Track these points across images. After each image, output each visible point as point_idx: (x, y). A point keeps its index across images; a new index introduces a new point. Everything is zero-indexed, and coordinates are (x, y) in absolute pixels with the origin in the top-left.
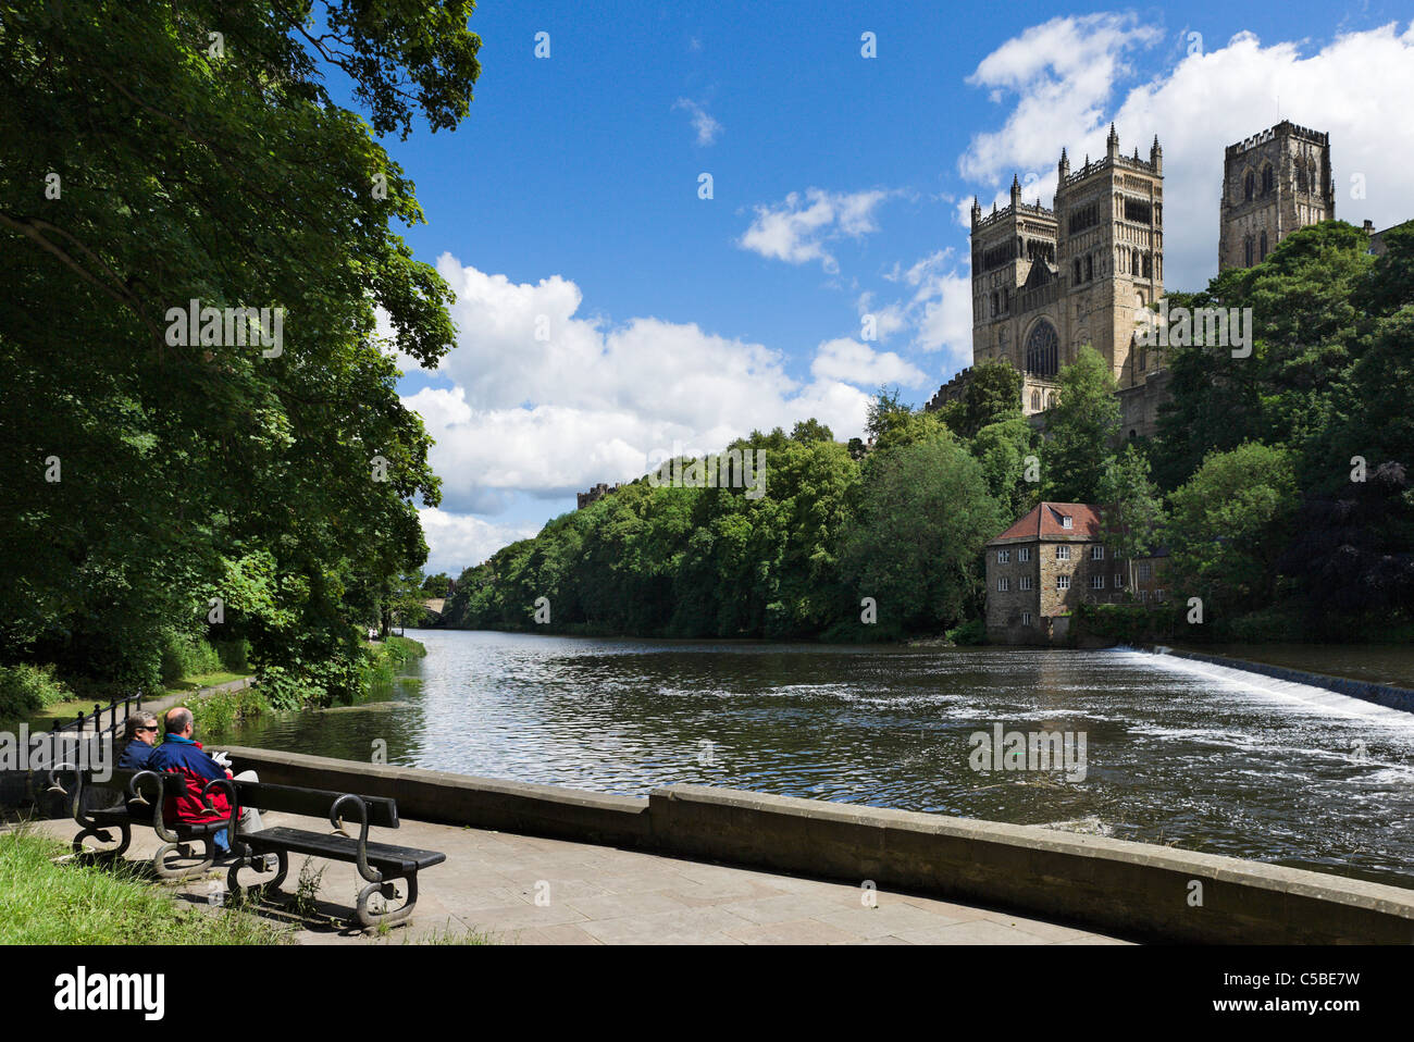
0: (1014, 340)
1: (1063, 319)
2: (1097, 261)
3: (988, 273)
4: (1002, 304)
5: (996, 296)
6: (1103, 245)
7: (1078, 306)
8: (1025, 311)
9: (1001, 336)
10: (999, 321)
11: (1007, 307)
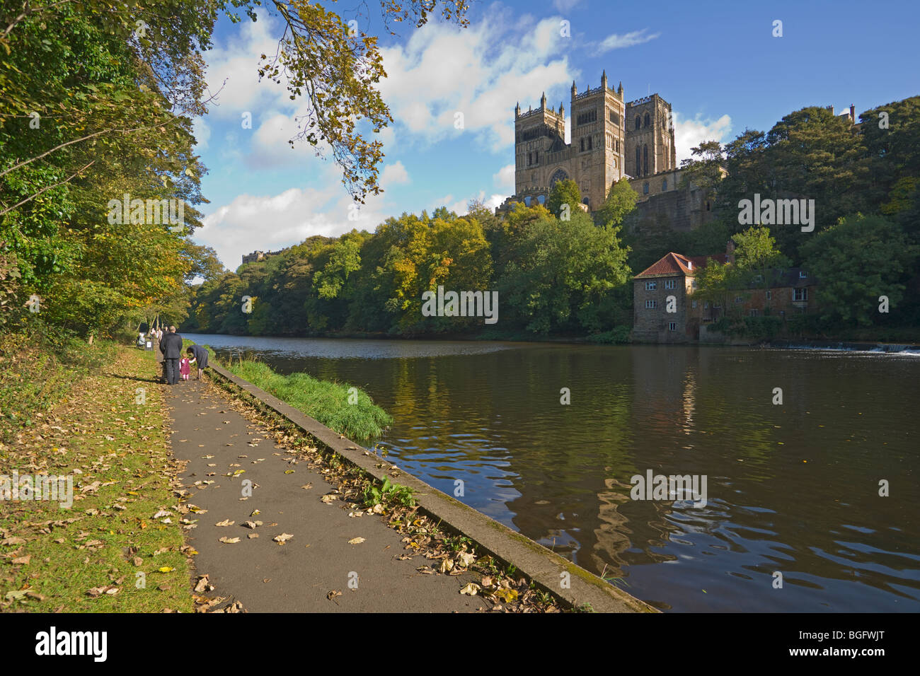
0: (542, 178)
1: (574, 169)
2: (595, 140)
3: (526, 142)
4: (534, 159)
5: (530, 155)
6: (599, 131)
7: (582, 163)
8: (549, 164)
9: (533, 176)
10: (532, 168)
11: (537, 162)
